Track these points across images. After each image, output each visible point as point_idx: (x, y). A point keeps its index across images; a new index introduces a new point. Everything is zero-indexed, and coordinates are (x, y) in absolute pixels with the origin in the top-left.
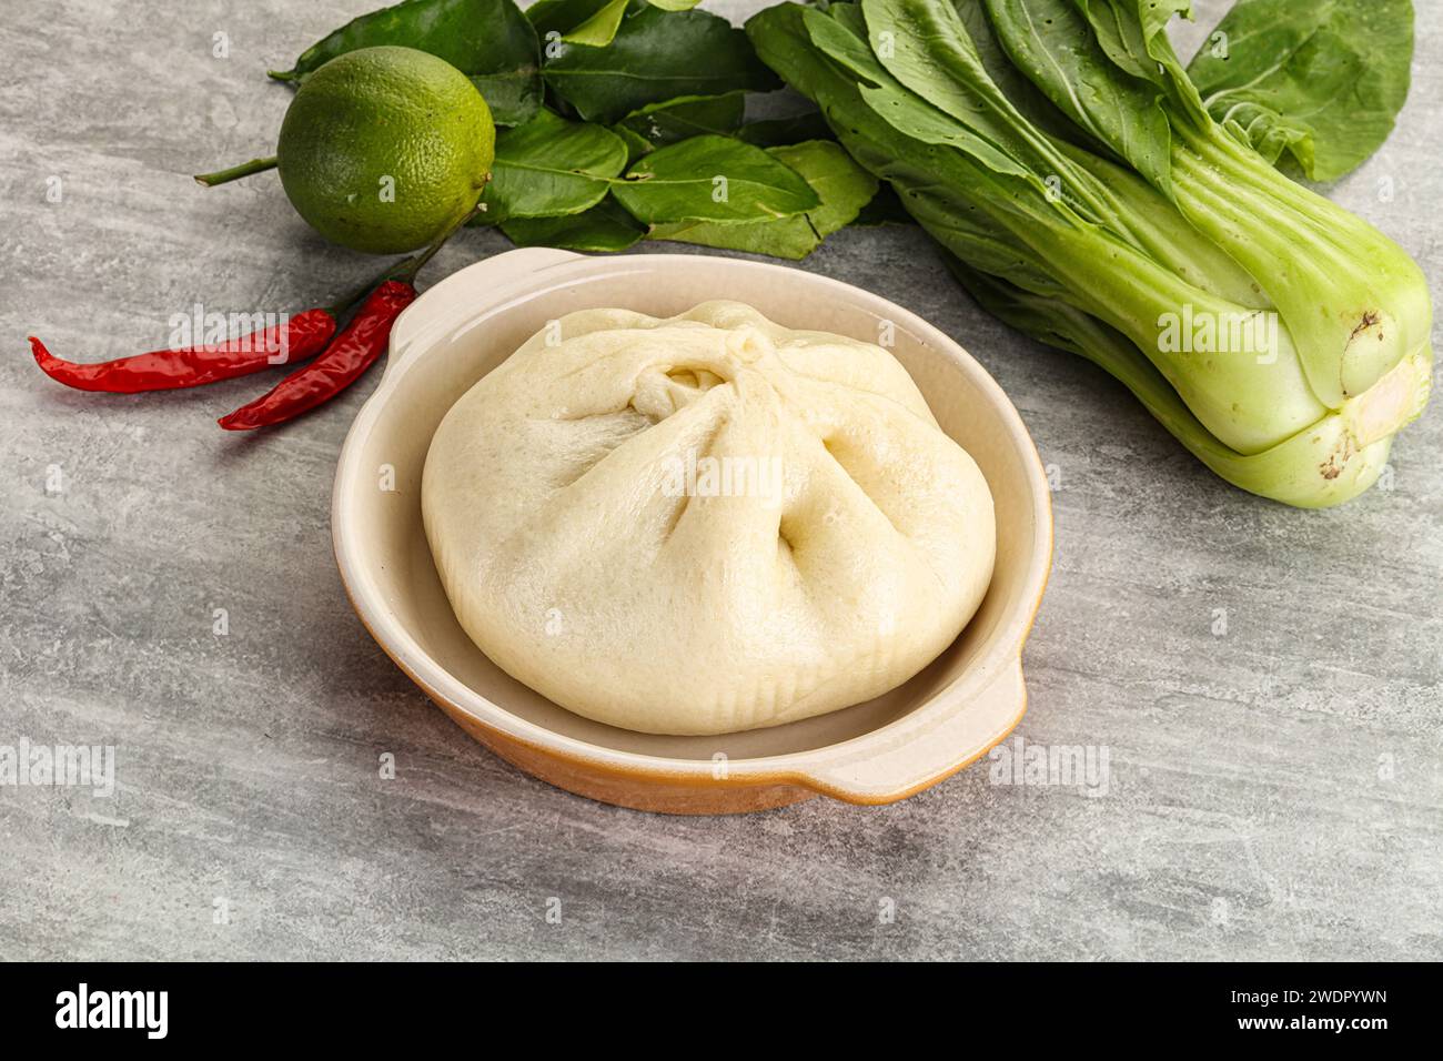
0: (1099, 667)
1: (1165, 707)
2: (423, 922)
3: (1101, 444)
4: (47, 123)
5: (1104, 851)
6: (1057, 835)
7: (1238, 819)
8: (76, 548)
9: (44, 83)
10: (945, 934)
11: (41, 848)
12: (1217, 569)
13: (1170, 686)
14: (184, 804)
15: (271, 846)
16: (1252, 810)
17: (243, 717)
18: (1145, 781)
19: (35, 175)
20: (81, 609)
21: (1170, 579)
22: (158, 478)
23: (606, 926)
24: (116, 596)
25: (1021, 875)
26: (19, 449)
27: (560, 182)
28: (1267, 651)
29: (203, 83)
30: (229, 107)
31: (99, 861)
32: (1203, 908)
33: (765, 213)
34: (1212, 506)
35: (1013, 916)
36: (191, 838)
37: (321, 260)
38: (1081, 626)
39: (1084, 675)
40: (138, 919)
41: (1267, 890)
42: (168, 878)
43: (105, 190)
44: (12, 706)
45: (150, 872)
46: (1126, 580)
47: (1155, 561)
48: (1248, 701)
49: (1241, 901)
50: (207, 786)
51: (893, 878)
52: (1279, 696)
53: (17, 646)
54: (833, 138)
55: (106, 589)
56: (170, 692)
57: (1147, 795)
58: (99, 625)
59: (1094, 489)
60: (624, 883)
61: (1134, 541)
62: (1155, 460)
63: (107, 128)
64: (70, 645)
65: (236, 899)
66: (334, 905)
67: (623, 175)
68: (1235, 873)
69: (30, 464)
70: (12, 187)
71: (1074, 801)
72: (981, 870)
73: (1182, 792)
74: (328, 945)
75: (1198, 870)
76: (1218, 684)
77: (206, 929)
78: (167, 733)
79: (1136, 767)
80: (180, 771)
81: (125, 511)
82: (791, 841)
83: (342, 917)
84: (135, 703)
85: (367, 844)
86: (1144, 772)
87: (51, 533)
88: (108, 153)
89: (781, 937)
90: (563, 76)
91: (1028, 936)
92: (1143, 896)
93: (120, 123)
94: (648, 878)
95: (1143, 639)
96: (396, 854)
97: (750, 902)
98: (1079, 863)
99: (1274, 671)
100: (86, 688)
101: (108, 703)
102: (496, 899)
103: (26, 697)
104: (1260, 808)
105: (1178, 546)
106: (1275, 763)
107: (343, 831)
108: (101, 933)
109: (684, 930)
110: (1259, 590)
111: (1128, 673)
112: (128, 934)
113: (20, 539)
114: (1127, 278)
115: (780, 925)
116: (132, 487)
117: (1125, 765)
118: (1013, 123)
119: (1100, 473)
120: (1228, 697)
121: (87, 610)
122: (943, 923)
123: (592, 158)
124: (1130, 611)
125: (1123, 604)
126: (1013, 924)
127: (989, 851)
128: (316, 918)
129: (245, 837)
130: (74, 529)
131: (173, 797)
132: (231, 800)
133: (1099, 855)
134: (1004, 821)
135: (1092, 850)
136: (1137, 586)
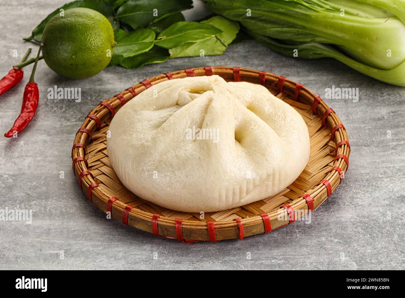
0: (369, 143)
1: (395, 149)
2: (179, 257)
5: (395, 190)
6: (378, 189)
8: (13, 178)
10: (355, 223)
12: (393, 109)
13: (394, 143)
14: (81, 242)
15: (116, 247)
18: (399, 170)
21: (379, 115)
24: (33, 189)
25: (371, 202)
31: (58, 263)
33: (208, 36)
35: (374, 213)
36: (88, 250)
38: (357, 133)
39: (365, 146)
42: (85, 263)
45: (78, 263)
46: (366, 118)
47: (372, 111)
50: (87, 235)
51: (330, 211)
55: (29, 187)
56: (63, 212)
57: (402, 173)
58: (30, 198)
62: (359, 85)
64: (23, 205)
65: (111, 264)
66: (146, 258)
71: (378, 179)
72: (358, 204)
78: (67, 224)
79: (394, 167)
80: (76, 233)
81: (26, 165)
83: (151, 261)
84: (52, 217)
85: (149, 240)
86: (398, 167)
87: (3, 175)
89: (302, 235)
91: (382, 218)
95: (379, 133)
98: (389, 195)
101: (42, 219)
105: (378, 106)
109: (268, 240)
111: (379, 143)
115: (299, 232)
116: (26, 158)
117: (390, 167)
121: (24, 194)
122: (353, 220)
124: (371, 126)
125: (368, 125)
126: (375, 216)
127: (358, 198)
128: (141, 263)
129: (106, 246)
130: (11, 173)
131: (76, 241)
132: (97, 237)
133: (394, 192)
134: (359, 189)
135: (391, 191)
136: (370, 119)
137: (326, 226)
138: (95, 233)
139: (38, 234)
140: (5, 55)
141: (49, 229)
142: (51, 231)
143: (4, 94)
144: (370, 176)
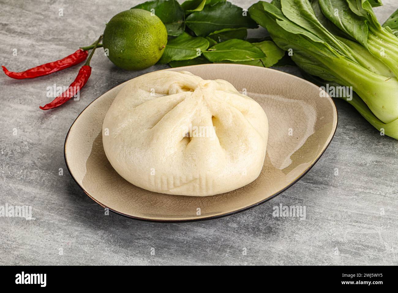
0: (338, 184)
1: (358, 196)
2: (120, 247)
3: (346, 125)
4: (40, 37)
5: (334, 235)
6: (320, 230)
7: (378, 227)
8: (31, 146)
9: (41, 27)
10: (281, 256)
11: (8, 224)
12: (379, 159)
13: (360, 190)
14: (53, 214)
15: (77, 226)
16: (382, 224)
17: (74, 192)
18: (349, 216)
19: (35, 50)
20: (30, 162)
21: (364, 161)
22: (58, 129)
23: (176, 251)
24: (41, 159)
25: (307, 241)
26: (18, 120)
27: (188, 52)
28: (392, 181)
29: (87, 27)
30: (94, 33)
31: (25, 228)
32: (364, 251)
33: (248, 58)
34: (379, 142)
35: (303, 252)
36: (53, 223)
37: (115, 73)
39: (333, 186)
40: (34, 244)
41: (385, 247)
42: (45, 234)
43: (55, 54)
44: (6, 187)
45: (40, 232)
46: (350, 161)
47: (359, 156)
48: (384, 195)
49: (376, 250)
50: (61, 210)
51: (267, 240)
52: (394, 193)
53: (9, 171)
54: (271, 40)
55: (38, 157)
56: (53, 185)
57: (350, 220)
58: (35, 166)
59: (343, 137)
60: (183, 239)
61: (354, 151)
62: (363, 130)
63: (57, 38)
64: (25, 171)
66: (93, 242)
67: (207, 50)
68: (375, 242)
69: (20, 124)
70: (27, 53)
71: (326, 221)
72: (295, 239)
73: (361, 219)
74: (90, 253)
75: (363, 241)
76: (375, 190)
77: (54, 247)
78: (50, 196)
79: (347, 212)
80: (53, 206)
81: (47, 137)
82: (237, 229)
83: (95, 245)
84: (42, 187)
85: (106, 226)
86: (349, 213)
87: (24, 142)
88: (57, 45)
89: (230, 255)
90: (192, 23)
91: (308, 257)
92: (346, 247)
93: (61, 37)
94: (191, 238)
95: (353, 177)
96: (115, 229)
97: (221, 245)
98: (326, 238)
99: (393, 187)
100: (28, 183)
101: (34, 187)
102: (143, 242)
103: (10, 185)
104: (385, 224)
105: (367, 153)
106: (391, 212)
107: (99, 223)
108: (22, 247)
109: (200, 253)
110: (391, 165)
111: (348, 186)
112: (30, 248)
113: (15, 143)
114: (352, 71)
115: (230, 252)
116: (50, 131)
117: (343, 211)
118: (322, 30)
119: (345, 133)
120: (378, 193)
121: (32, 162)
122: (281, 253)
123: (198, 45)
124: (350, 169)
125: (348, 167)
126: (303, 254)
127: (298, 234)
128: (87, 245)
129: (70, 223)
130: (31, 141)
131: (50, 212)
132: (67, 214)
133: (332, 236)
134: (304, 226)
135: (330, 234)
136: (353, 163)
137: (255, 253)
138: (68, 209)
139: (24, 199)
140: (85, 35)
141: (35, 197)
142: (35, 199)
143: (65, 70)
144: (321, 216)
